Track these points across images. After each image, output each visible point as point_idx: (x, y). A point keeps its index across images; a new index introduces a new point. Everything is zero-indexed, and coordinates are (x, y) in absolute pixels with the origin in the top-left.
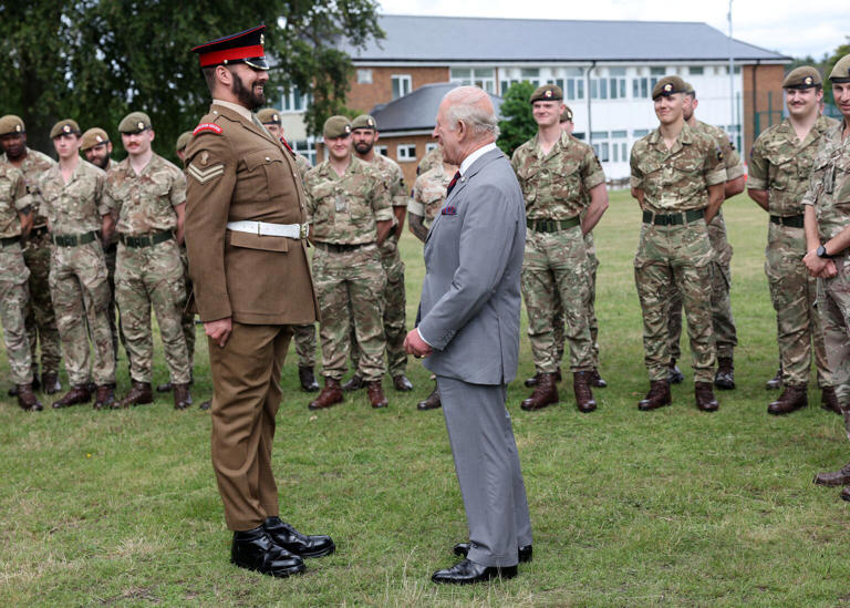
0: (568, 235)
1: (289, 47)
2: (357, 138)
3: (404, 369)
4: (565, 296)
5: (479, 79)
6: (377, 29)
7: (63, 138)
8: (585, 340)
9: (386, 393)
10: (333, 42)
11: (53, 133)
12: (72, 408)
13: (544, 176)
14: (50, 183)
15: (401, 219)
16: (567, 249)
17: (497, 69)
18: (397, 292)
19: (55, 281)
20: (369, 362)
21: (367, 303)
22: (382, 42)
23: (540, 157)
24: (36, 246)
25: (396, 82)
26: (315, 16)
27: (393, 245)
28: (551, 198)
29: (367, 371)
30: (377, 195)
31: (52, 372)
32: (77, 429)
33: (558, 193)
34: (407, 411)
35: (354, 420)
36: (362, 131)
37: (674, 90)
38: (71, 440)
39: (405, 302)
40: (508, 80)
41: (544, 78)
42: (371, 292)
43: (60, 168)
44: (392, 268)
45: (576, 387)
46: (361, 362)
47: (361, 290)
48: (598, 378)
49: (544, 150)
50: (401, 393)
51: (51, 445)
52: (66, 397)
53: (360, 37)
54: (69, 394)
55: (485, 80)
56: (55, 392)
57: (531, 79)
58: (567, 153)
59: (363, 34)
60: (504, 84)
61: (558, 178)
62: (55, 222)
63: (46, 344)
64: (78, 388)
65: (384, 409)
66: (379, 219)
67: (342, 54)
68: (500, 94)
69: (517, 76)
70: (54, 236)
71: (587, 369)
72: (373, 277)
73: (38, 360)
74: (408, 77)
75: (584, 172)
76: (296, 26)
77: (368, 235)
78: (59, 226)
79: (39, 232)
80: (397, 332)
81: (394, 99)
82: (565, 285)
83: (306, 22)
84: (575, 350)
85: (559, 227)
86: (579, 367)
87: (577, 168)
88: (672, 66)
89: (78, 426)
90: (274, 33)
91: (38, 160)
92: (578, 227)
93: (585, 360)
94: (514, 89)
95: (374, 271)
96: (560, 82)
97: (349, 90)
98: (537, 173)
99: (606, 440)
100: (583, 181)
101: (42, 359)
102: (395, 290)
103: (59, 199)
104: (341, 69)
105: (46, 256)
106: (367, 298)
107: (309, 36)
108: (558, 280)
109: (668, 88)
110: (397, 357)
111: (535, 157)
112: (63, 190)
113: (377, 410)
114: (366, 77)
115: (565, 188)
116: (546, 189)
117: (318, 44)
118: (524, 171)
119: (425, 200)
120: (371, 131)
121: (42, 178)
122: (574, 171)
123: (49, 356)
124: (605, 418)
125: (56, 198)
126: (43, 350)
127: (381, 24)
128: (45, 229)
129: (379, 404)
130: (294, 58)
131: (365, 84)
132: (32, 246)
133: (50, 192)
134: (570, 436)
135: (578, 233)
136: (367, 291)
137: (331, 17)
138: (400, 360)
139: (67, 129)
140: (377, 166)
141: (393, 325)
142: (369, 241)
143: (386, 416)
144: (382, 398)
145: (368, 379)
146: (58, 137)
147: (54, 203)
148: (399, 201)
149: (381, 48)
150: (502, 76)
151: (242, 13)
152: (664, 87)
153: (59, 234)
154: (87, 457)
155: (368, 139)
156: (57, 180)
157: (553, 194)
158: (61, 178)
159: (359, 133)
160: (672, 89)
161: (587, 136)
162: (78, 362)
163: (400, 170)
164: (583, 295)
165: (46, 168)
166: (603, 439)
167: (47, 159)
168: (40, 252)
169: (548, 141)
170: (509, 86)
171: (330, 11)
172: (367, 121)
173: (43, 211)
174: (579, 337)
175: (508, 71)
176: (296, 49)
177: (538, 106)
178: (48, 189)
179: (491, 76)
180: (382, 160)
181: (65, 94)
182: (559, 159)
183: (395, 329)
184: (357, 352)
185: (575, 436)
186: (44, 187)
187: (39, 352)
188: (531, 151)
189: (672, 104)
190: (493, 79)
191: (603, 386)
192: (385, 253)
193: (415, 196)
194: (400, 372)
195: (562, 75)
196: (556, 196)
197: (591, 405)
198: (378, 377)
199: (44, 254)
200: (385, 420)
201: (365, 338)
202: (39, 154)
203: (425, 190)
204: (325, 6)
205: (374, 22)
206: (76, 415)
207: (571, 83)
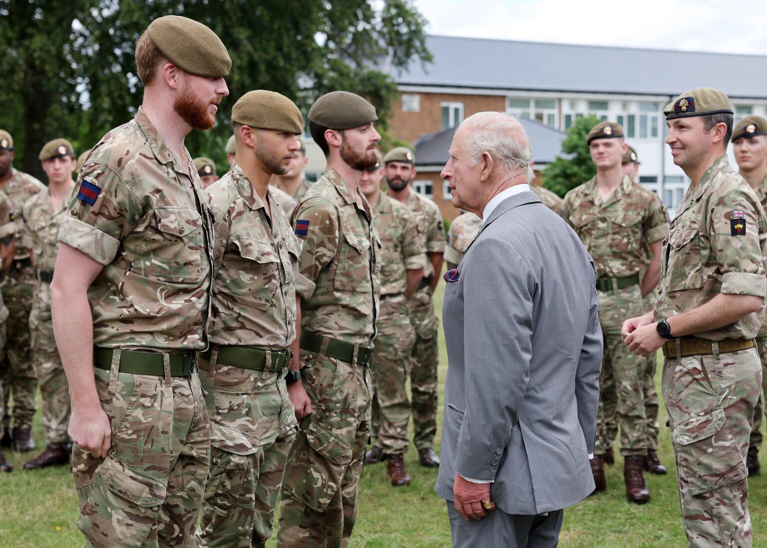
0: (625, 295)
1: (326, 66)
2: (392, 172)
3: (431, 441)
4: (617, 366)
5: (540, 111)
6: (424, 50)
7: (57, 161)
8: (639, 417)
9: (408, 469)
10: (376, 63)
11: (43, 154)
12: (46, 470)
13: (601, 225)
14: (37, 211)
15: (438, 269)
16: (623, 311)
17: (560, 100)
18: (429, 352)
19: (36, 323)
20: (391, 432)
21: (391, 364)
22: (428, 65)
23: (597, 202)
24: (14, 281)
25: (446, 110)
26: (356, 35)
27: (426, 297)
28: (608, 250)
29: (388, 442)
30: (408, 240)
31: (25, 426)
32: (48, 496)
33: (617, 245)
34: (432, 491)
35: (370, 500)
36: (399, 165)
37: (758, 132)
38: (39, 509)
39: (437, 363)
40: (572, 113)
41: (613, 113)
42: (396, 350)
43: (50, 193)
44: (426, 322)
45: (627, 473)
46: (381, 432)
47: (384, 348)
48: (658, 463)
49: (603, 195)
50: (427, 469)
51: (16, 514)
52: (40, 457)
53: (403, 58)
54: (44, 454)
55: (546, 112)
56: (28, 450)
57: (599, 113)
58: (629, 200)
59: (408, 55)
60: (568, 118)
61: (618, 228)
62: (41, 255)
63: (19, 394)
64: (54, 447)
65: (405, 487)
66: (409, 267)
67: (385, 77)
68: (563, 128)
69: (583, 109)
70: (39, 271)
71: (640, 453)
72: (399, 333)
73: (10, 412)
74: (460, 105)
75: (647, 223)
76: (336, 43)
77: (394, 284)
78: (44, 260)
79: (19, 266)
80: (427, 397)
81: (442, 129)
82: (619, 353)
83: (348, 40)
84: (627, 429)
85: (615, 286)
86: (631, 450)
87: (640, 218)
88: (760, 105)
89: (50, 492)
90: (309, 49)
91: (25, 182)
92: (637, 286)
93: (638, 441)
94: (578, 123)
95: (401, 326)
96: (631, 118)
97: (391, 117)
98: (593, 221)
99: (663, 540)
100: (645, 234)
101: (14, 411)
102: (426, 349)
103: (47, 229)
104: (383, 92)
105: (27, 293)
106: (390, 357)
107: (350, 55)
108: (611, 347)
109: (751, 129)
110: (424, 427)
111: (592, 203)
112: (52, 218)
113: (398, 488)
114: (413, 104)
115: (625, 240)
116: (602, 241)
117: (359, 65)
118: (577, 216)
119: (459, 248)
120: (409, 165)
121: (28, 204)
122: (636, 221)
123: (23, 408)
124: (662, 513)
125: (43, 228)
126: (16, 400)
127: (430, 45)
128: (27, 262)
129: (400, 482)
130: (331, 79)
131: (411, 113)
132: (9, 281)
133: (37, 221)
134: (620, 532)
135: (637, 293)
136: (391, 349)
137: (375, 35)
138: (428, 430)
139: (62, 151)
140: (412, 206)
141: (422, 389)
142: (395, 291)
143: (407, 496)
144: (403, 474)
145: (389, 452)
146: (52, 159)
147: (41, 234)
148: (436, 247)
149: (427, 72)
150: (566, 109)
151: (276, 26)
152: (745, 128)
153: (44, 268)
154: (56, 532)
155: (405, 174)
156: (46, 207)
157: (611, 246)
158: (50, 205)
159: (394, 167)
160: (755, 130)
161: (660, 179)
162: (57, 417)
163: (438, 211)
164: (639, 365)
165: (33, 192)
166: (658, 538)
167: (35, 182)
168: (18, 288)
169: (608, 185)
170: (573, 119)
171: (374, 29)
172: (405, 155)
173: (28, 241)
174: (630, 414)
175: (573, 104)
176: (333, 69)
177: (597, 146)
178: (35, 217)
179: (553, 107)
180: (418, 199)
181: (74, 109)
182: (620, 207)
183: (424, 393)
184: (378, 418)
185: (626, 533)
186: (30, 214)
187: (11, 403)
188: (586, 195)
189: (753, 148)
190: (555, 112)
191: (663, 473)
192: (419, 306)
193: (451, 243)
194: (427, 445)
195: (634, 110)
196: (614, 249)
197: (644, 495)
198: (401, 449)
199: (23, 291)
200: (405, 501)
201: (388, 403)
202: (26, 176)
203: (460, 236)
204: (368, 22)
205: (422, 43)
206: (49, 479)
207: (644, 119)
